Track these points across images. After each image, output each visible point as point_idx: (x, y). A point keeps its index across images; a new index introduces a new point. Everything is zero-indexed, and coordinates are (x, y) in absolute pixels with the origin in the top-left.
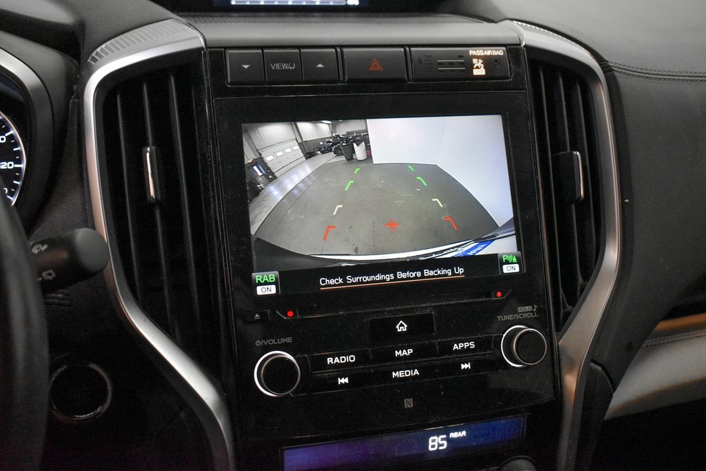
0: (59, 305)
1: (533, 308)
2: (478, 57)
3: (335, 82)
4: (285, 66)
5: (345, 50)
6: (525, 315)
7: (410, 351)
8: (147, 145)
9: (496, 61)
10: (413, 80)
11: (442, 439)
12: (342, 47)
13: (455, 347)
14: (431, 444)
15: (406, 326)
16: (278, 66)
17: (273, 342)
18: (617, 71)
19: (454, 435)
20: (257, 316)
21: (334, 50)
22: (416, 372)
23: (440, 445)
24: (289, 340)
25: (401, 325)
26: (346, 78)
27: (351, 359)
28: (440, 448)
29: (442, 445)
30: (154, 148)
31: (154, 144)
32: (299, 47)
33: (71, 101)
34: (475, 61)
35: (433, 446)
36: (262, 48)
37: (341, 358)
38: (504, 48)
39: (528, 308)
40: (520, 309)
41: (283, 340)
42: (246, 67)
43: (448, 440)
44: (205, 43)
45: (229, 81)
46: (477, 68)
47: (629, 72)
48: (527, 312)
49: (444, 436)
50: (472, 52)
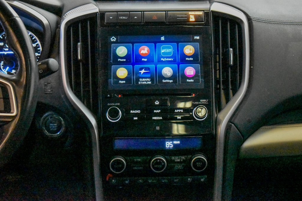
0: (49, 94)
1: (206, 100)
2: (192, 15)
3: (140, 23)
4: (124, 18)
5: (145, 12)
6: (203, 103)
7: (159, 111)
8: (79, 42)
9: (199, 16)
10: (168, 22)
11: (171, 143)
12: (144, 11)
13: (176, 111)
14: (167, 145)
15: (158, 102)
16: (122, 18)
17: (114, 104)
18: (253, 20)
19: (175, 142)
20: (109, 95)
21: (141, 12)
22: (161, 118)
23: (170, 146)
24: (119, 104)
25: (157, 102)
26: (144, 21)
27: (139, 112)
28: (170, 147)
29: (171, 146)
30: (81, 43)
31: (81, 42)
32: (129, 12)
33: (57, 30)
34: (191, 16)
35: (168, 146)
36: (117, 12)
37: (135, 111)
38: (203, 12)
39: (204, 100)
40: (201, 100)
41: (117, 104)
42: (111, 18)
43: (173, 143)
44: (99, 11)
45: (106, 22)
46: (192, 18)
47: (259, 20)
48: (204, 102)
49: (172, 142)
50: (190, 13)
